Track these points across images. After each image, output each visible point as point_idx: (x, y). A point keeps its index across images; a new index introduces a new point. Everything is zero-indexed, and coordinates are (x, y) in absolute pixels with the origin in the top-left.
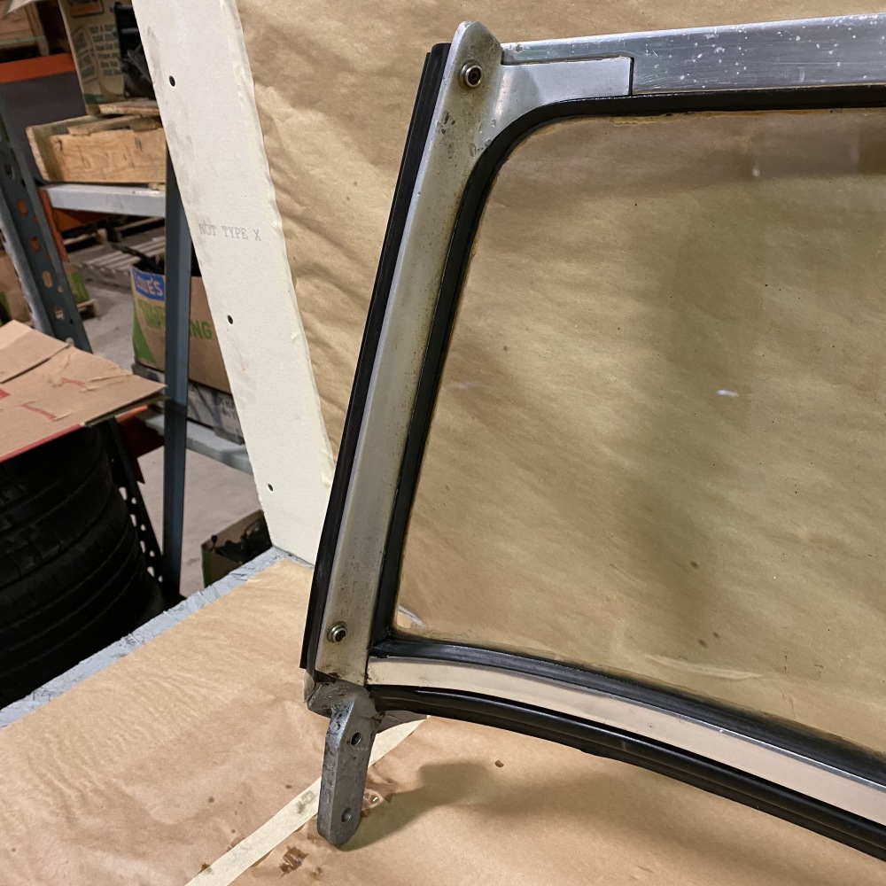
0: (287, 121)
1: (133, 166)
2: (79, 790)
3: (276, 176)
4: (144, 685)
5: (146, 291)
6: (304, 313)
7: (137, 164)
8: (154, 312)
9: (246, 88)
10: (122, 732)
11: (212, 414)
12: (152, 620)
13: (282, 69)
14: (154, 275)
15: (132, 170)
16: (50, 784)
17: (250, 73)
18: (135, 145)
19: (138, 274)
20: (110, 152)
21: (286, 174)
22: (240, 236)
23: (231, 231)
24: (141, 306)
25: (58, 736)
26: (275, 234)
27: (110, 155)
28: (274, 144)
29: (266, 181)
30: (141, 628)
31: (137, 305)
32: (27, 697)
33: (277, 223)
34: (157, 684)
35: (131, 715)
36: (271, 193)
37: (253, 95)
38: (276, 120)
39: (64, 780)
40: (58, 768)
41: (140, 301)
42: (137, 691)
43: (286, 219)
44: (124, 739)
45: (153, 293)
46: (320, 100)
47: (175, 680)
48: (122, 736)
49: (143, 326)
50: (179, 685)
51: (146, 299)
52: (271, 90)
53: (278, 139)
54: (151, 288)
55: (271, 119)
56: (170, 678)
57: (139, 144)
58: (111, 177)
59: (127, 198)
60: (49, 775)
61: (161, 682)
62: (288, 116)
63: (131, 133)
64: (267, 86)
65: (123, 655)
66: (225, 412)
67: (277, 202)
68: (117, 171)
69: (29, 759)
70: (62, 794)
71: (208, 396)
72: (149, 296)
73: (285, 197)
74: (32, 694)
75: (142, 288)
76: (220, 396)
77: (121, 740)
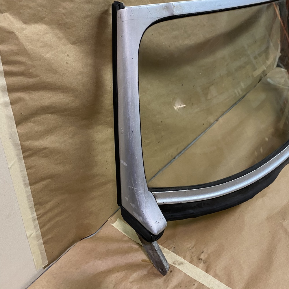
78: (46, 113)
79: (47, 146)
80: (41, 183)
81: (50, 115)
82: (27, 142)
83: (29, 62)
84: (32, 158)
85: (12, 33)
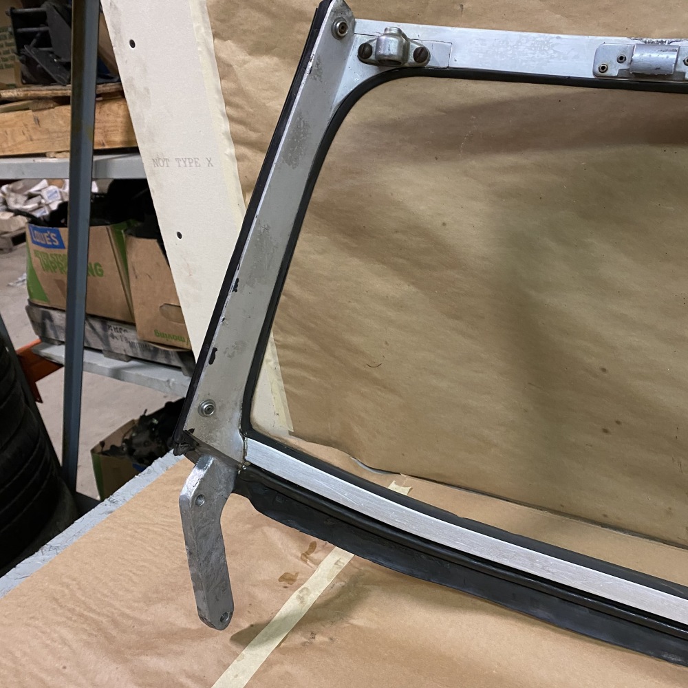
0: (246, 66)
1: (32, 140)
2: (108, 616)
3: (232, 112)
4: (136, 532)
5: (43, 242)
7: (34, 137)
8: (51, 259)
9: (206, 44)
10: (130, 569)
11: (101, 339)
12: (127, 484)
13: (241, 24)
14: (51, 228)
15: (31, 142)
16: (81, 615)
17: (210, 31)
18: (34, 122)
19: (34, 229)
20: (8, 130)
21: (242, 108)
22: (193, 164)
23: (185, 162)
24: (36, 256)
25: (74, 580)
26: (227, 159)
27: (9, 132)
28: (231, 85)
29: (222, 118)
30: (119, 490)
31: (33, 256)
32: (36, 553)
33: (231, 150)
34: (149, 530)
35: (132, 555)
36: (226, 126)
37: (213, 48)
38: (235, 66)
39: (94, 611)
40: (84, 603)
41: (36, 252)
42: (132, 537)
43: (239, 147)
44: (134, 573)
45: (50, 243)
46: (276, 47)
47: (163, 525)
48: (131, 571)
49: (39, 273)
50: (167, 528)
51: (42, 249)
52: (229, 42)
53: (236, 81)
54: (47, 239)
55: (230, 66)
56: (157, 524)
57: (38, 121)
58: (10, 151)
59: (27, 165)
60: (78, 609)
61: (151, 528)
62: (245, 62)
63: (30, 113)
64: (225, 40)
65: (111, 512)
66: (113, 337)
67: (231, 133)
68: (15, 145)
69: (56, 600)
70: (94, 620)
71: (97, 325)
72: (46, 246)
73: (240, 129)
74: (40, 551)
75: (38, 241)
76: (109, 323)
77: (131, 574)
83: (248, 108)
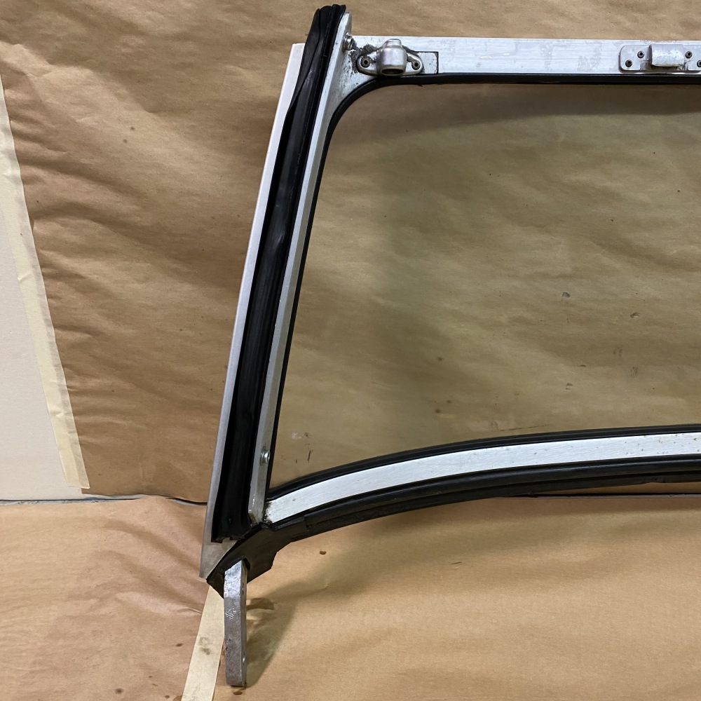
0: (45, 76)
6: (43, 252)
21: (39, 123)
26: (9, 182)
28: (22, 96)
33: (17, 172)
36: (9, 143)
38: (30, 75)
43: (27, 167)
52: (19, 47)
53: (31, 92)
62: (45, 72)
67: (16, 151)
73: (32, 147)
78: (85, 218)
79: (83, 273)
80: (75, 333)
81: (93, 223)
82: (48, 252)
83: (48, 124)
84: (59, 283)
85: (24, 74)
